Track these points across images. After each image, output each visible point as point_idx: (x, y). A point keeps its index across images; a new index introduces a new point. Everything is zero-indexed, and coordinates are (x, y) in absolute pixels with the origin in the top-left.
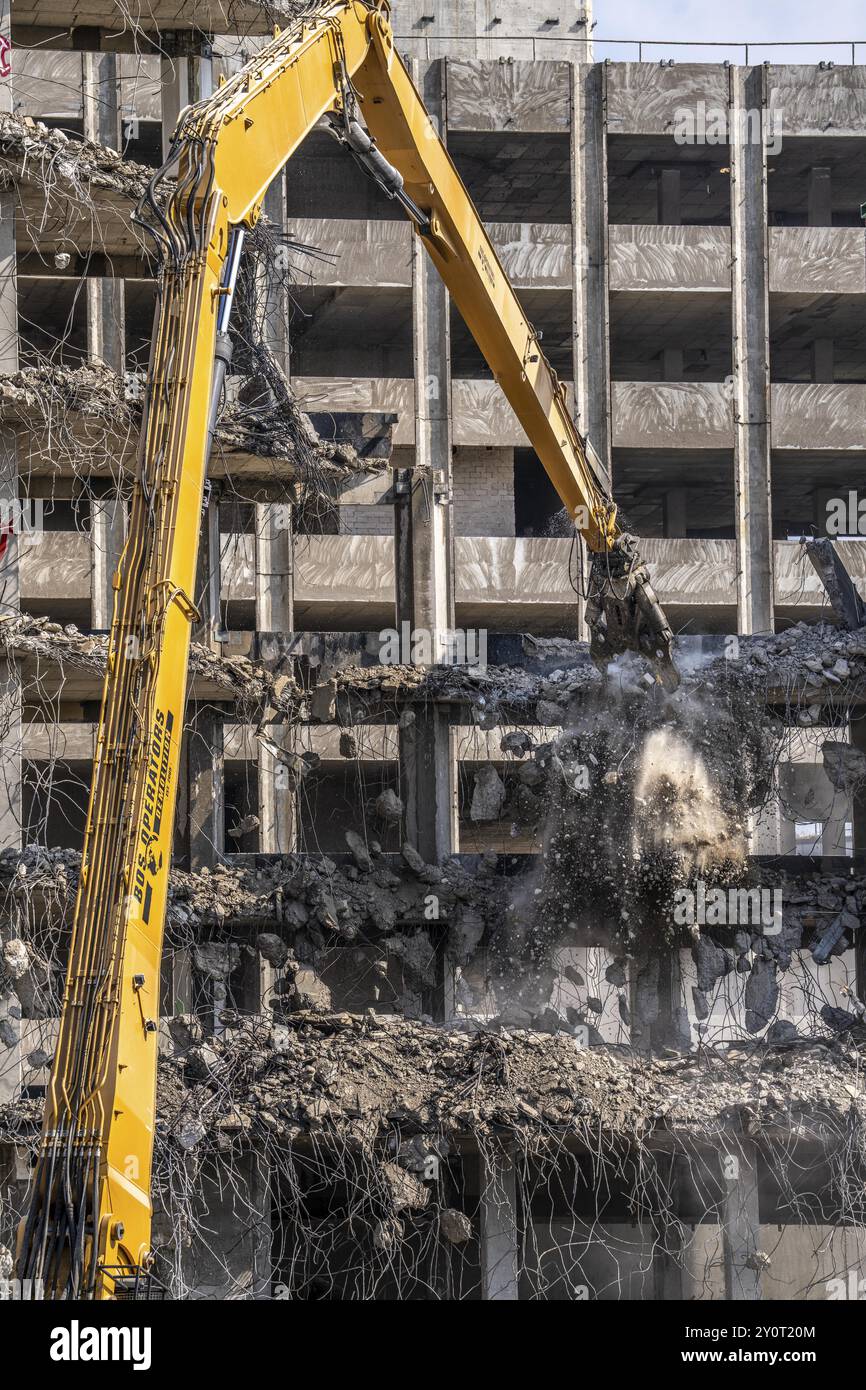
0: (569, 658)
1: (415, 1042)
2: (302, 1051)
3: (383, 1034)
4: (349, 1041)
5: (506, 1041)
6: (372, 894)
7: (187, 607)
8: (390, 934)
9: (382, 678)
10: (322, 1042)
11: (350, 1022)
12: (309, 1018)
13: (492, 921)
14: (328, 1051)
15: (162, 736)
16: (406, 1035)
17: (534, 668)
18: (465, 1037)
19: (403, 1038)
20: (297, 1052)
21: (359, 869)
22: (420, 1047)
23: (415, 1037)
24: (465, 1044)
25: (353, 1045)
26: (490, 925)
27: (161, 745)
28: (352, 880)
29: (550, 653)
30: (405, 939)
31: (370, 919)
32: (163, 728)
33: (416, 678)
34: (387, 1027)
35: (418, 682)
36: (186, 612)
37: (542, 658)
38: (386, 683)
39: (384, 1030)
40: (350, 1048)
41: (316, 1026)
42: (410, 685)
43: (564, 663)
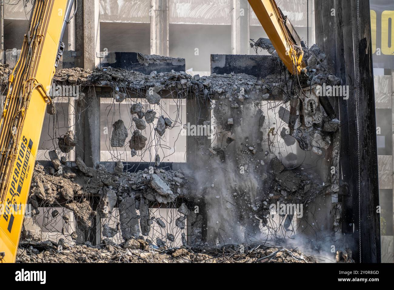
0: (160, 65)
1: (84, 256)
2: (29, 259)
3: (68, 251)
4: (51, 254)
5: (129, 256)
6: (62, 181)
7: (44, 95)
8: (71, 202)
9: (69, 76)
10: (39, 255)
11: (51, 245)
12: (31, 243)
13: (121, 196)
14: (42, 259)
15: (26, 149)
16: (80, 252)
17: (143, 70)
18: (109, 253)
19: (79, 254)
20: (27, 260)
21: (55, 169)
22: (87, 258)
23: (84, 253)
24: (109, 257)
25: (54, 257)
26: (120, 197)
27: (25, 153)
28: (52, 174)
29: (151, 62)
30: (78, 204)
31: (60, 194)
32: (27, 146)
33: (85, 76)
34: (70, 248)
35: (87, 78)
36: (44, 98)
37: (147, 65)
38: (71, 78)
39: (69, 250)
40: (52, 258)
41: (35, 247)
42: (82, 79)
43: (158, 67)
